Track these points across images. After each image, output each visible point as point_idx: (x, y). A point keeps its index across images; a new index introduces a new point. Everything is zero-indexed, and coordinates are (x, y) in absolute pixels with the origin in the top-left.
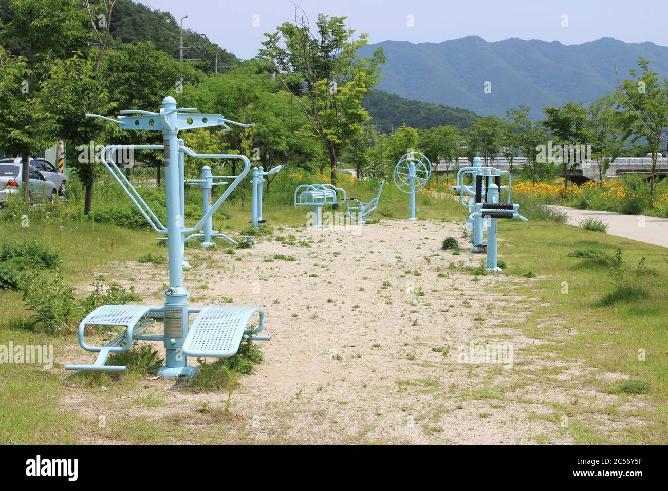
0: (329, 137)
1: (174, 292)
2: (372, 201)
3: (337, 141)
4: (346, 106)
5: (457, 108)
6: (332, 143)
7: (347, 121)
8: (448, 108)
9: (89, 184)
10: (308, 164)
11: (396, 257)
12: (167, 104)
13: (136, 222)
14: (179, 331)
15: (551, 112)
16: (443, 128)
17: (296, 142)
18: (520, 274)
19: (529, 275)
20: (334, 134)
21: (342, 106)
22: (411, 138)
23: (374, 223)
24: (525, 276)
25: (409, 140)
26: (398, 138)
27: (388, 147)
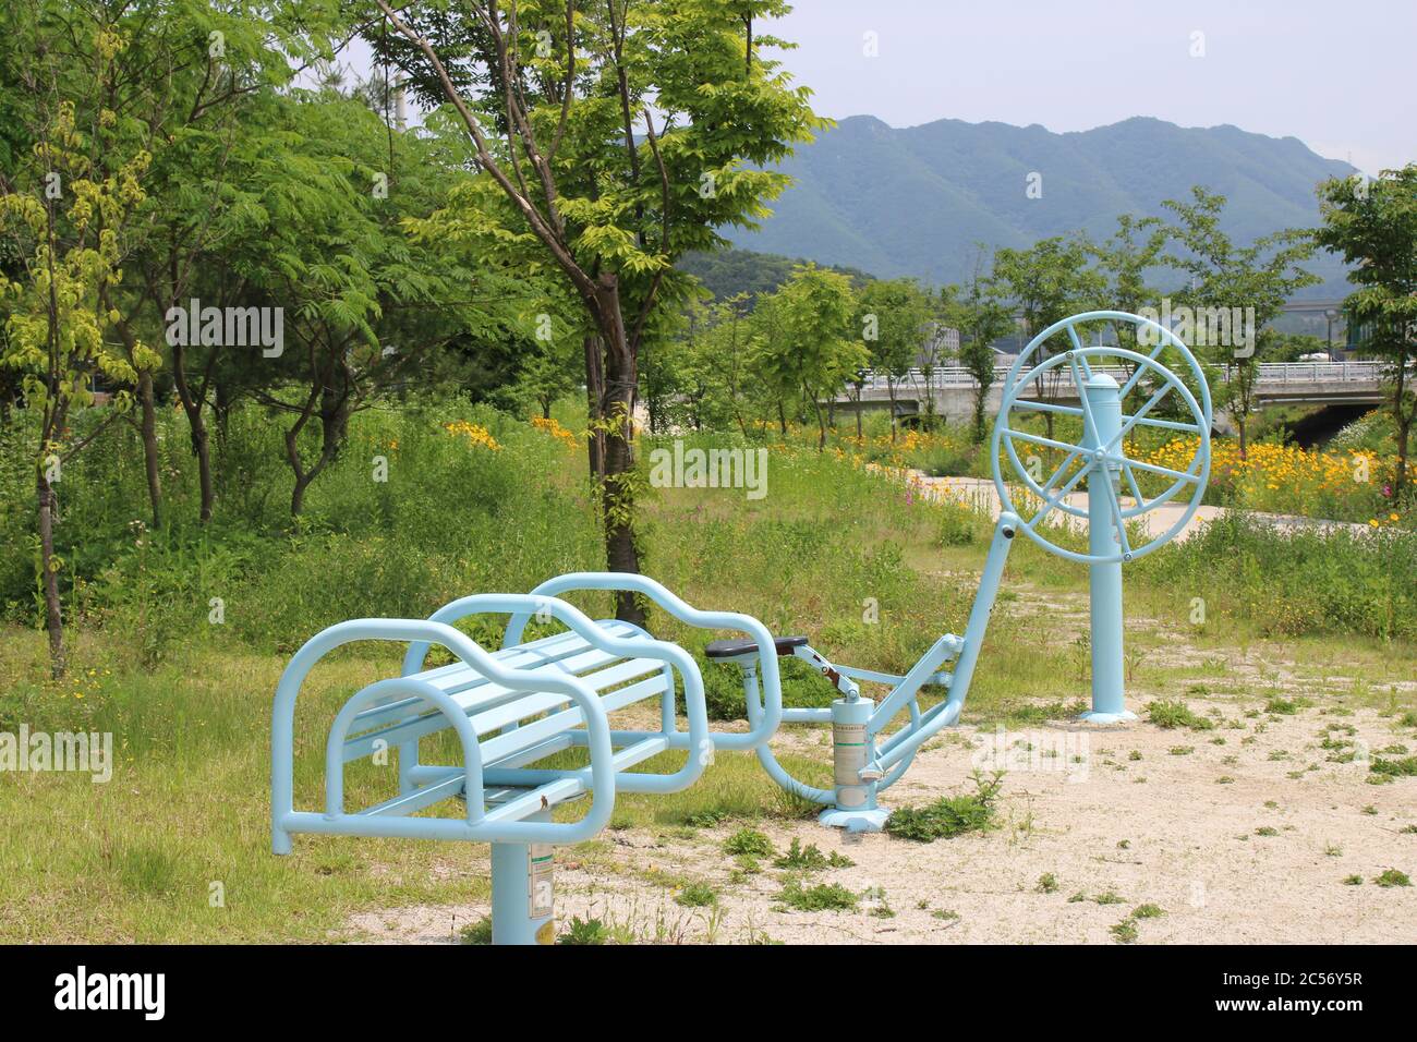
0: (590, 237)
3: (641, 262)
6: (605, 266)
10: (509, 391)
17: (424, 289)
20: (623, 222)
22: (833, 303)
25: (824, 311)
26: (790, 305)
27: (753, 334)
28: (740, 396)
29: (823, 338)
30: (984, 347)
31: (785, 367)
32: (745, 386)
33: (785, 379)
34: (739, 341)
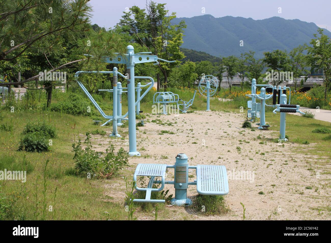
0: (163, 66)
1: (182, 157)
2: (190, 101)
3: (168, 69)
4: (172, 50)
5: (200, 52)
6: (165, 69)
7: (173, 58)
8: (196, 52)
9: (50, 91)
11: (224, 132)
12: (130, 49)
13: (76, 111)
14: (184, 179)
15: (268, 55)
16: (203, 62)
18: (300, 142)
19: (306, 143)
20: (166, 65)
21: (170, 51)
22: (192, 67)
23: (191, 112)
24: (303, 143)
25: (191, 68)
26: (185, 67)
27: (179, 71)
28: (176, 82)
29: (190, 73)
30: (220, 74)
31: (184, 77)
32: (178, 80)
33: (184, 79)
34: (177, 72)
